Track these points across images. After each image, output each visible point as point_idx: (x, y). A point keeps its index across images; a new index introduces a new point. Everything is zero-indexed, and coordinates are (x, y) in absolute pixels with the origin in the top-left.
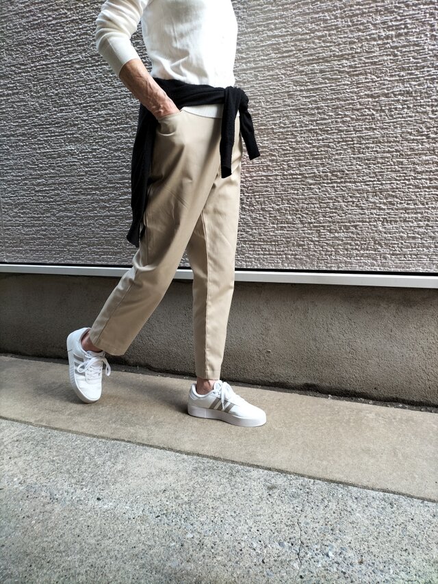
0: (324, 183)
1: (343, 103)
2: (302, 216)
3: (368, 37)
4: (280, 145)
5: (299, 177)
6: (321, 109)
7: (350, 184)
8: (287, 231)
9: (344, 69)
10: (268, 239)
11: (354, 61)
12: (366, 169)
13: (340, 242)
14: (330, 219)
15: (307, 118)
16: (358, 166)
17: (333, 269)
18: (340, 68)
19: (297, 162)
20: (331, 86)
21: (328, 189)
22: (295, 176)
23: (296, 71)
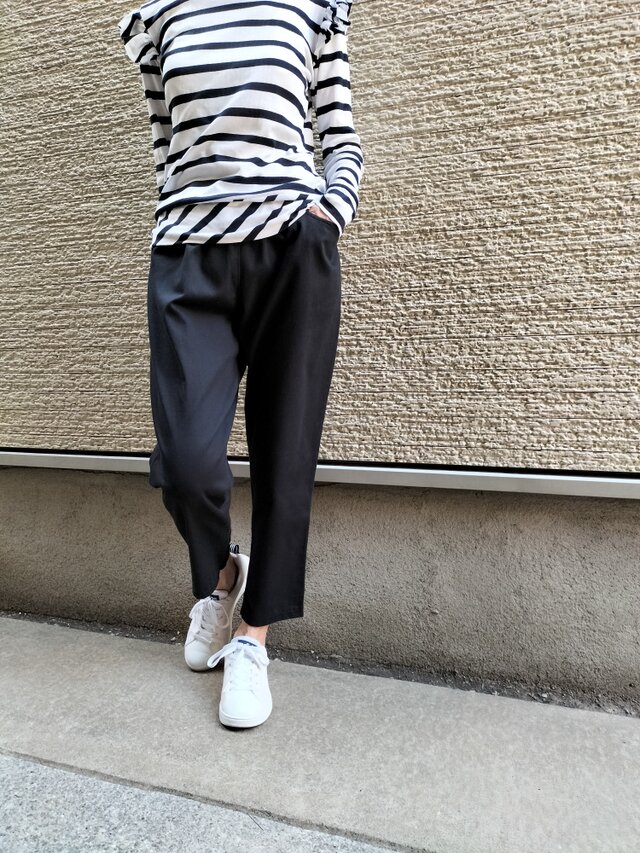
0: (534, 319)
1: (566, 188)
2: (497, 376)
3: (609, 84)
4: (456, 256)
5: (489, 309)
6: (529, 198)
7: (581, 323)
8: (470, 399)
9: (567, 134)
10: (436, 412)
11: (586, 121)
12: (608, 297)
13: (565, 421)
14: (545, 381)
15: (505, 213)
16: (593, 292)
17: (552, 467)
18: (561, 132)
19: (487, 285)
20: (545, 162)
21: (542, 329)
22: (484, 308)
23: (485, 137)
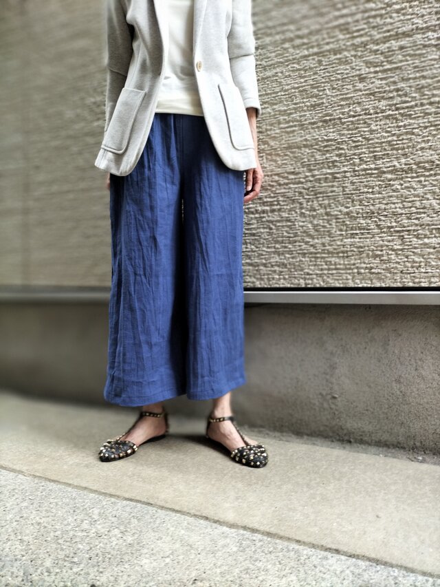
0: (407, 177)
1: (429, 81)
2: (380, 220)
4: (349, 136)
5: (374, 172)
6: (402, 91)
8: (360, 238)
9: (430, 42)
10: (335, 249)
13: (432, 250)
14: (416, 222)
15: (383, 103)
17: (423, 285)
18: (425, 41)
19: (372, 155)
20: (413, 63)
21: (414, 184)
22: (370, 172)
23: (369, 50)
